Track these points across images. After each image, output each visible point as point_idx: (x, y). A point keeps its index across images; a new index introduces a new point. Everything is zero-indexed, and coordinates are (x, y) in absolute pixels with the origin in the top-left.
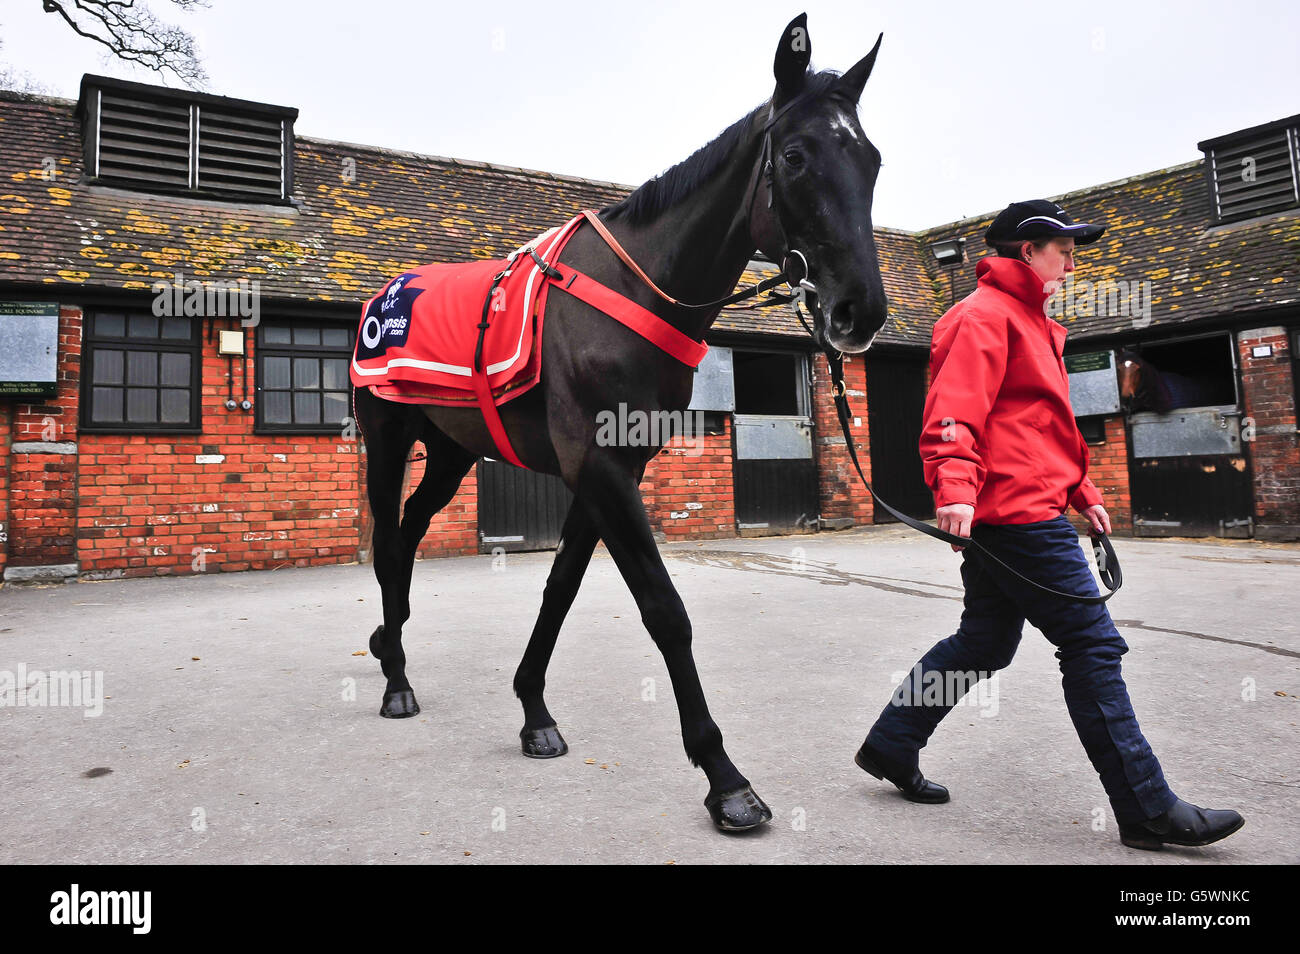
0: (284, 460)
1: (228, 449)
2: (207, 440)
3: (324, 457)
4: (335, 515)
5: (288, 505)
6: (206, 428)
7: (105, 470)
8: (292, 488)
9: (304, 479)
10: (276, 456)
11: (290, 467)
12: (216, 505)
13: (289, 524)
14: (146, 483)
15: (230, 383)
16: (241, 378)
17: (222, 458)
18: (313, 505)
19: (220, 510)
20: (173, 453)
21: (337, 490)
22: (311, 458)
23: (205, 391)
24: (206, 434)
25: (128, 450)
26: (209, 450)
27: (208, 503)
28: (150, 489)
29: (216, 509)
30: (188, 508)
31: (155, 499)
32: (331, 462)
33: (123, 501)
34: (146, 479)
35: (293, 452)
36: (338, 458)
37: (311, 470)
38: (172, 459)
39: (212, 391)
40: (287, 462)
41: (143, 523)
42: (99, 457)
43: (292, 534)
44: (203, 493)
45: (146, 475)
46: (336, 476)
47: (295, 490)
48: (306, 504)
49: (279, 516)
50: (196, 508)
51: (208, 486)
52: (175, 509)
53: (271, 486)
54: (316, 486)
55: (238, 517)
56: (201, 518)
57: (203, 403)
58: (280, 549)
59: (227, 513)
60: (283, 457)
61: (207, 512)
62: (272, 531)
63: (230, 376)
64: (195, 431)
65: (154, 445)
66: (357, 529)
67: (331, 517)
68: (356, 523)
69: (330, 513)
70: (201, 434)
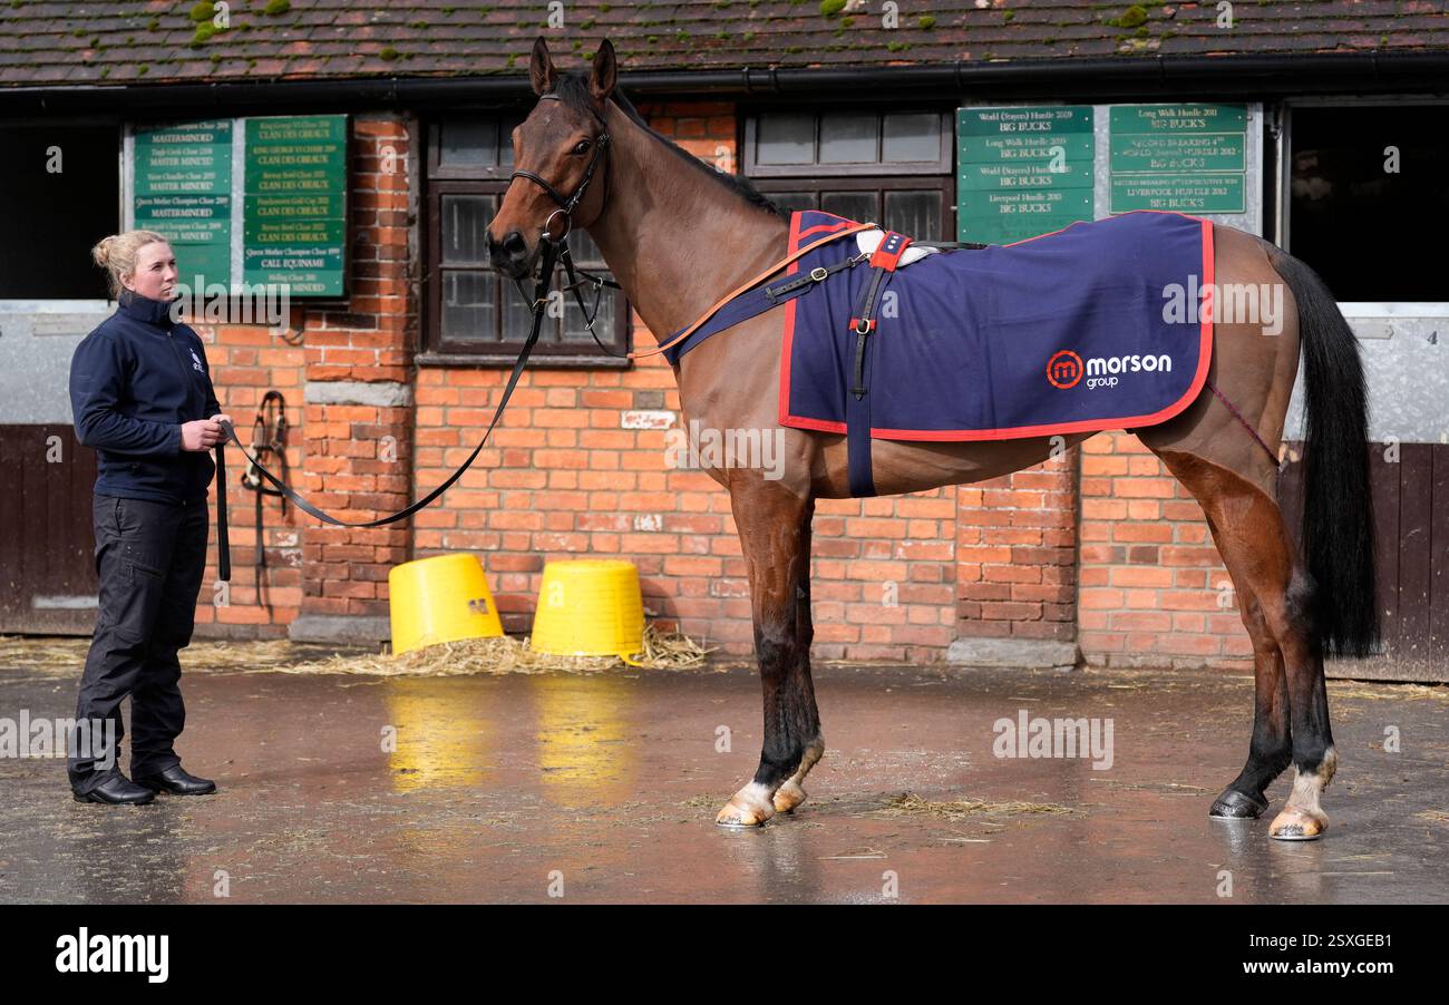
2: (637, 381)
4: (901, 553)
6: (638, 355)
7: (459, 438)
12: (658, 518)
14: (530, 466)
17: (668, 417)
18: (855, 528)
19: (666, 529)
20: (580, 405)
24: (641, 367)
26: (646, 399)
27: (644, 512)
28: (538, 481)
29: (659, 525)
30: (607, 521)
31: (548, 500)
33: (491, 500)
34: (531, 457)
38: (579, 418)
41: (525, 546)
42: (451, 411)
44: (636, 490)
45: (532, 450)
48: (843, 524)
50: (622, 522)
51: (644, 477)
52: (583, 522)
55: (701, 544)
56: (632, 542)
59: (680, 535)
61: (641, 531)
64: (623, 361)
65: (545, 388)
66: (950, 589)
67: (891, 559)
68: (948, 577)
69: (892, 550)
70: (629, 367)
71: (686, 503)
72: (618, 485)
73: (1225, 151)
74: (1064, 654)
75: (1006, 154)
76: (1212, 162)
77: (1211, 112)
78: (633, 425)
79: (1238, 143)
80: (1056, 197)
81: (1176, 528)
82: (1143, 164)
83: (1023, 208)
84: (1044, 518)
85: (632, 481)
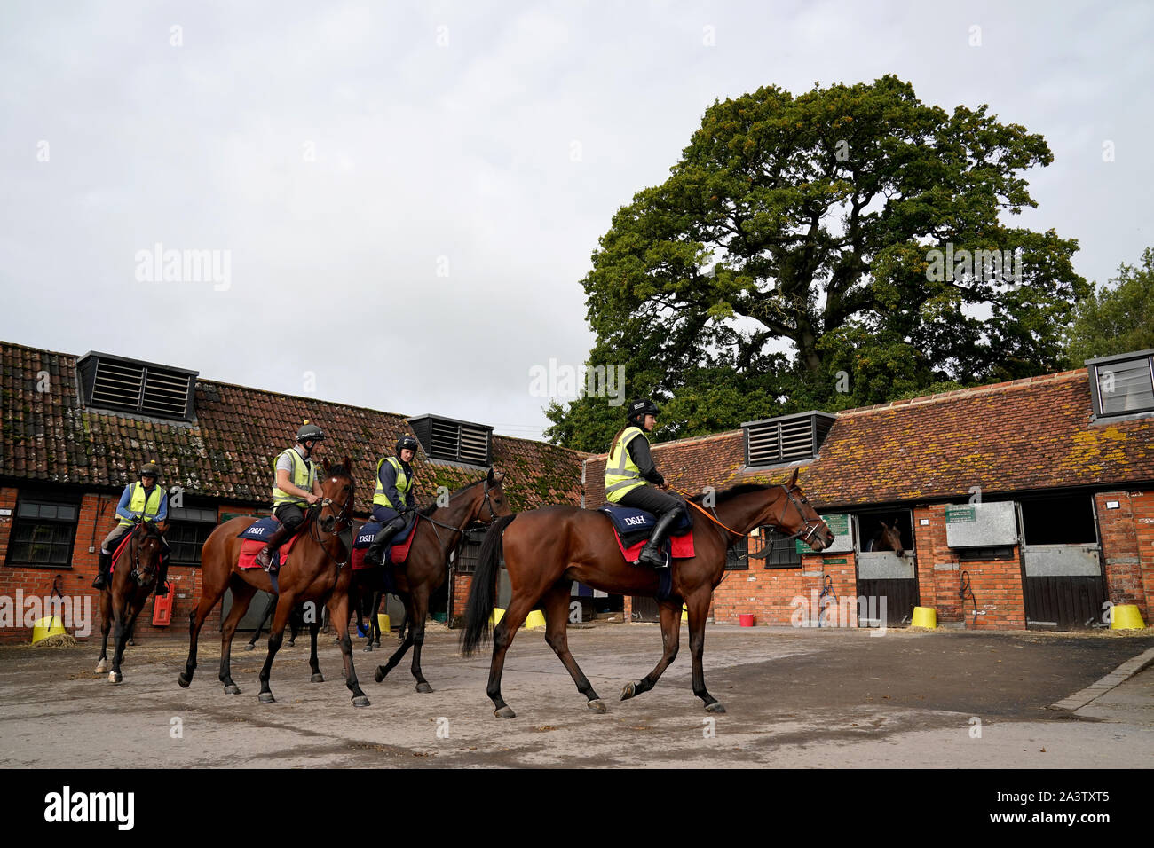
71: (759, 595)
72: (747, 592)
76: (843, 524)
77: (842, 516)
78: (749, 580)
79: (846, 522)
85: (749, 592)
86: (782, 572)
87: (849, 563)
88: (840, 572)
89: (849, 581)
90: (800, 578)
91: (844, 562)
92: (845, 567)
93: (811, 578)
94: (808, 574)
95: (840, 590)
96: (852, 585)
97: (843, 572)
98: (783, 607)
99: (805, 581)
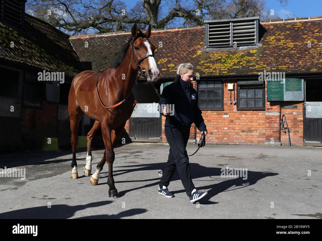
0: (244, 117)
1: (230, 114)
2: (225, 112)
3: (255, 116)
4: (258, 132)
5: (245, 128)
6: (225, 109)
8: (246, 124)
9: (250, 122)
10: (242, 116)
11: (246, 119)
13: (245, 133)
14: (211, 122)
15: (231, 97)
16: (234, 96)
17: (228, 116)
18: (252, 129)
19: (228, 129)
20: (217, 115)
21: (259, 125)
22: (251, 116)
23: (225, 99)
25: (207, 114)
26: (226, 114)
27: (225, 127)
28: (212, 123)
31: (213, 126)
32: (257, 117)
35: (247, 115)
36: (259, 116)
37: (251, 119)
38: (217, 116)
39: (226, 99)
40: (245, 117)
41: (210, 131)
43: (246, 136)
45: (211, 120)
46: (259, 121)
47: (247, 125)
48: (250, 128)
49: (243, 131)
50: (222, 128)
51: (225, 123)
52: (218, 128)
53: (241, 124)
54: (252, 124)
55: (232, 131)
56: (224, 131)
57: (224, 102)
58: (243, 140)
59: (230, 130)
60: (244, 116)
61: (225, 129)
62: (241, 135)
63: (231, 95)
64: (222, 109)
65: (213, 113)
66: (264, 136)
67: (257, 132)
68: (264, 134)
69: (257, 131)
70: (224, 110)
71: (230, 126)
72: (222, 124)
73: (299, 84)
74: (279, 143)
75: (273, 84)
76: (298, 85)
77: (297, 79)
78: (224, 117)
79: (301, 83)
80: (279, 89)
81: (293, 129)
82: (289, 85)
83: (275, 90)
84: (277, 127)
85: (224, 124)
86: (249, 113)
87: (298, 108)
88: (292, 113)
89: (298, 119)
90: (264, 116)
91: (296, 107)
92: (296, 110)
93: (273, 116)
94: (271, 114)
95: (291, 124)
96: (301, 121)
97: (294, 113)
98: (249, 133)
99: (268, 118)
